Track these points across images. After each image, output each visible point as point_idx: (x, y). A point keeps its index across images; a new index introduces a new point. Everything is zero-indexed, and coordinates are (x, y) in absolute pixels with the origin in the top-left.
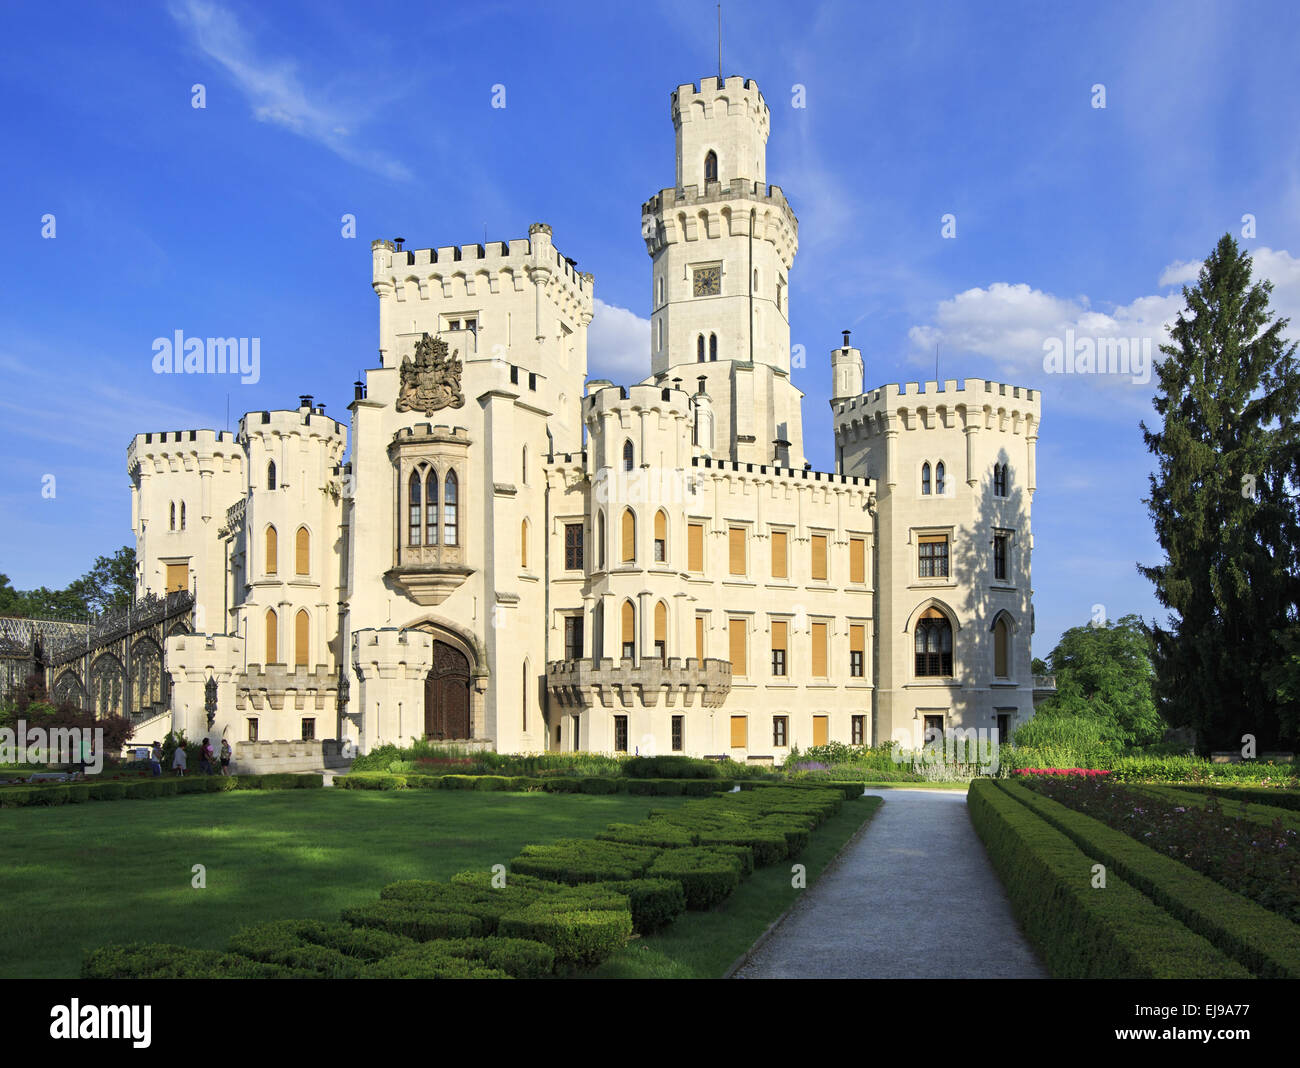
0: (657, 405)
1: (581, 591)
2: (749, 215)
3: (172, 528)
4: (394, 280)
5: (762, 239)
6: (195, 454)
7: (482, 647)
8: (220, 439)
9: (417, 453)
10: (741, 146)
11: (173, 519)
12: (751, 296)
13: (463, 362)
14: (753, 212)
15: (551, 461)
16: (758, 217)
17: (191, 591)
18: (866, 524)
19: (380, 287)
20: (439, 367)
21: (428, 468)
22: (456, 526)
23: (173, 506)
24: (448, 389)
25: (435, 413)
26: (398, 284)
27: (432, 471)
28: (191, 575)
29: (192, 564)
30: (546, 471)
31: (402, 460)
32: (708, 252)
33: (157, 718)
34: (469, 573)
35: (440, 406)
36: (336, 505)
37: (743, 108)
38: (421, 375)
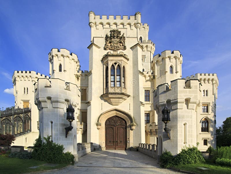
1: (150, 106)
3: (25, 93)
6: (31, 76)
7: (132, 117)
8: (37, 74)
9: (114, 59)
11: (25, 91)
13: (126, 37)
16: (152, 48)
17: (30, 108)
19: (92, 24)
20: (118, 38)
21: (117, 65)
23: (25, 88)
24: (121, 44)
26: (97, 24)
27: (119, 65)
28: (30, 104)
29: (30, 102)
31: (109, 61)
33: (22, 136)
34: (128, 96)
35: (118, 49)
36: (78, 81)
38: (112, 39)
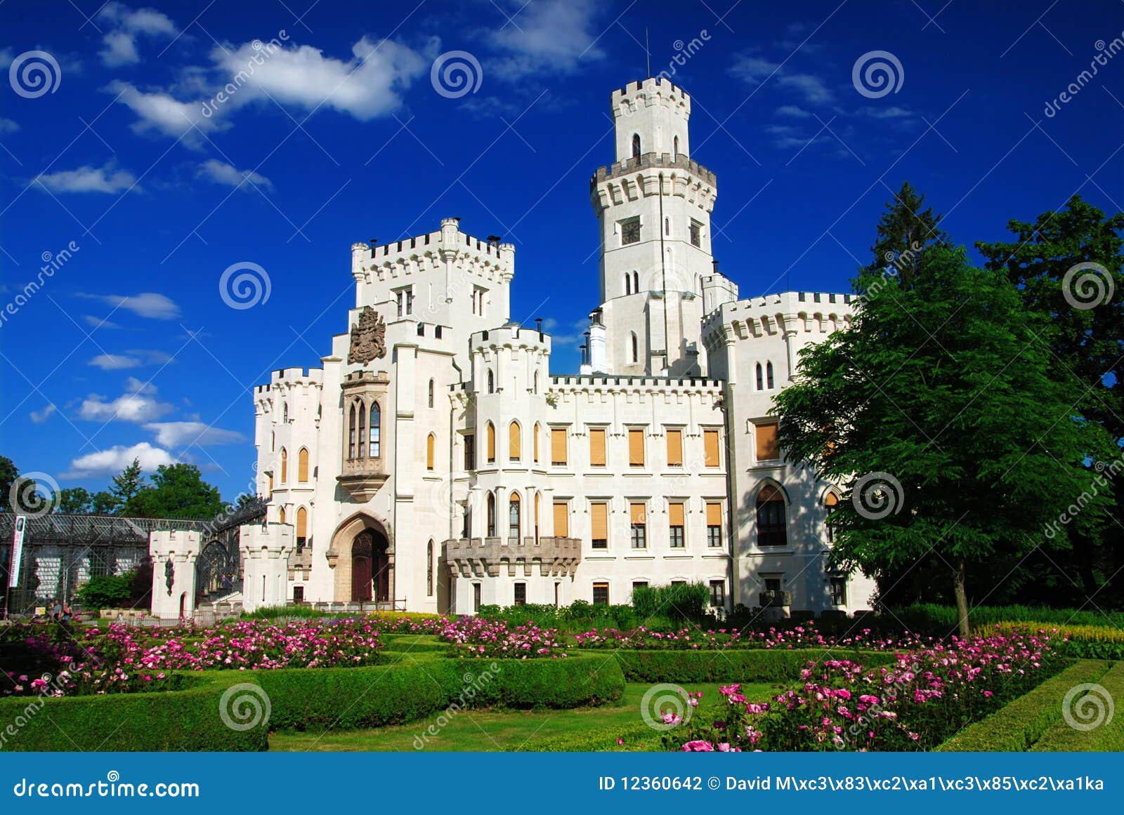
0: (509, 342)
2: (658, 179)
4: (364, 270)
5: (671, 195)
7: (392, 532)
9: (354, 393)
10: (657, 127)
12: (662, 240)
13: (386, 325)
14: (661, 177)
15: (452, 389)
16: (665, 179)
18: (718, 417)
20: (372, 329)
21: (360, 402)
22: (379, 442)
24: (376, 345)
25: (370, 363)
26: (366, 272)
27: (362, 404)
30: (450, 397)
31: (345, 398)
32: (629, 211)
34: (387, 477)
35: (372, 357)
37: (657, 100)
38: (362, 336)
